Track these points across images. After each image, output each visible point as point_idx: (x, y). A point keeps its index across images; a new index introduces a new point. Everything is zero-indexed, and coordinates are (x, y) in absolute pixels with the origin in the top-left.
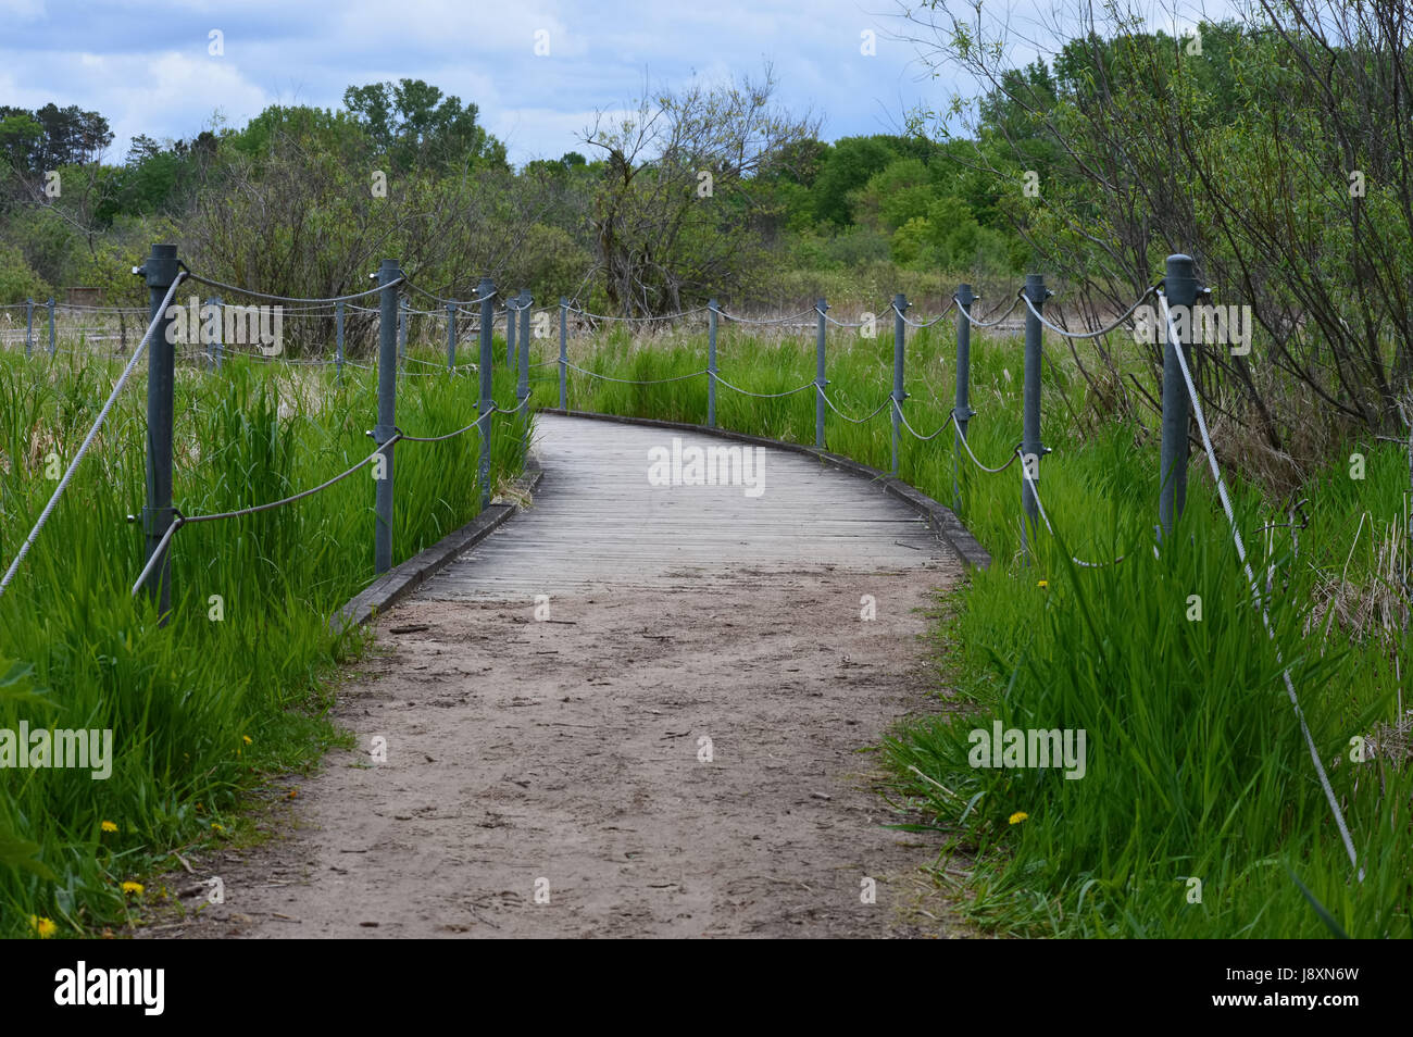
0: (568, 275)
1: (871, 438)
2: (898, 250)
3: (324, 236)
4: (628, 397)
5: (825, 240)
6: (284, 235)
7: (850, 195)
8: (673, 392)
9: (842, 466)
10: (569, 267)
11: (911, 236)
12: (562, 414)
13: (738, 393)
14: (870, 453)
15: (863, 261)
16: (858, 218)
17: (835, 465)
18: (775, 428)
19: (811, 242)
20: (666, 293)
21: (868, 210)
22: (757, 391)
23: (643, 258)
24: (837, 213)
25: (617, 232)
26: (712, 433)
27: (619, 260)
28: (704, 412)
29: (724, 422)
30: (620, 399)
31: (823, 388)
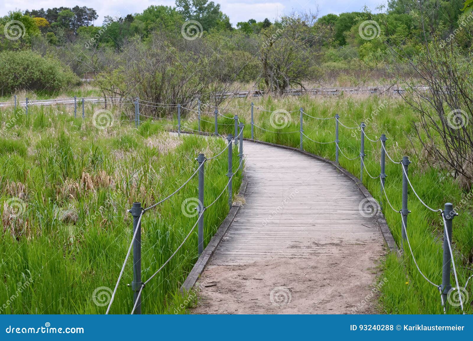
0: (252, 68)
1: (353, 166)
2: (361, 53)
3: (172, 75)
4: (274, 137)
5: (336, 50)
6: (159, 75)
7: (345, 33)
8: (289, 137)
9: (344, 174)
10: (252, 66)
11: (365, 48)
12: (252, 141)
13: (310, 140)
14: (353, 171)
15: (349, 58)
16: (347, 40)
17: (342, 173)
18: (322, 154)
19: (332, 51)
20: (284, 82)
21: (351, 38)
22: (316, 140)
23: (277, 70)
24: (340, 39)
25: (268, 61)
26: (301, 152)
27: (269, 70)
28: (299, 144)
29: (306, 149)
30: (271, 138)
31: (338, 143)
